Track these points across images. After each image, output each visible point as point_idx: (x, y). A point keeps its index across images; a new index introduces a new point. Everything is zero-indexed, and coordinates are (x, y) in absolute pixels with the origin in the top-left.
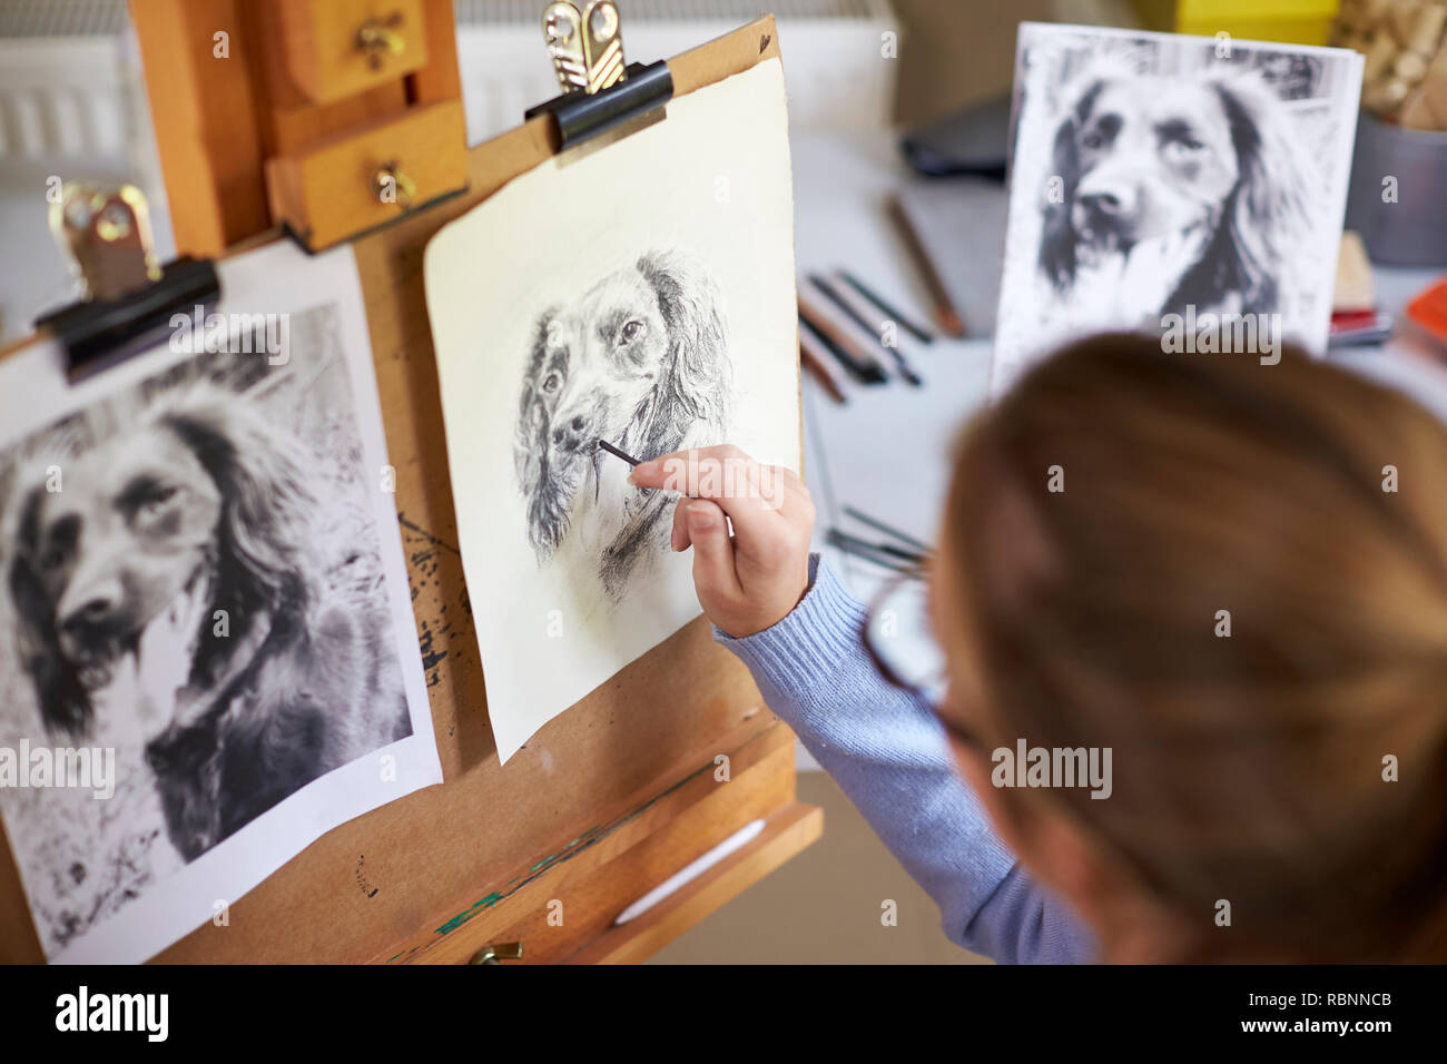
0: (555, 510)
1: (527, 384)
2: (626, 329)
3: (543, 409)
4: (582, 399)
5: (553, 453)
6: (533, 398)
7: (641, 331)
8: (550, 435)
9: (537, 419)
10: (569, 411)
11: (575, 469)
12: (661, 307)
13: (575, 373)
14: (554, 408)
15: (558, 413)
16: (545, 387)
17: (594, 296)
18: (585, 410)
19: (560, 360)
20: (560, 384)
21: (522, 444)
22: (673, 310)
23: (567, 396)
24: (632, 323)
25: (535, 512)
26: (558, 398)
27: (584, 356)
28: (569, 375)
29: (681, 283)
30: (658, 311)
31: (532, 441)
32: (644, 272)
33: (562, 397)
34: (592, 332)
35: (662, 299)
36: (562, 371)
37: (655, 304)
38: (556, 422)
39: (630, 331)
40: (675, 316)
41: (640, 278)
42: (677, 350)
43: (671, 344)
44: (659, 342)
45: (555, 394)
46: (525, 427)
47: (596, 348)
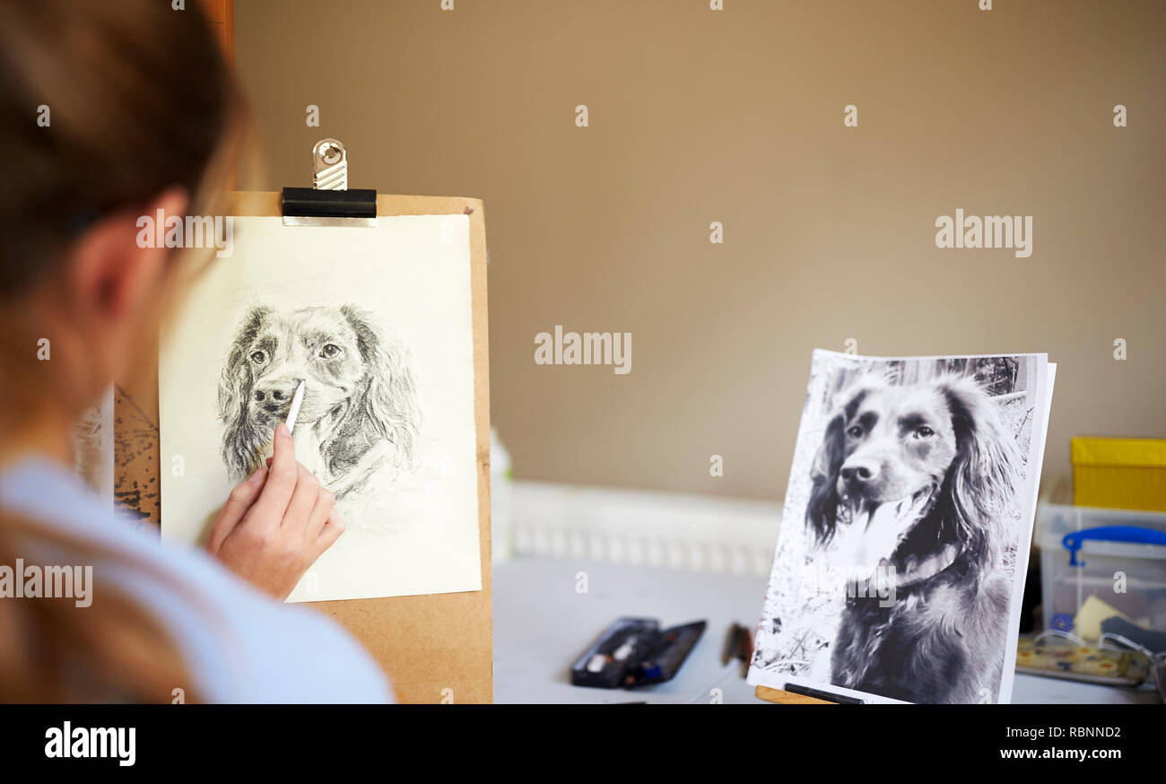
0: (249, 447)
1: (237, 347)
2: (326, 347)
3: (249, 371)
4: (284, 379)
5: (253, 405)
6: (241, 360)
7: (339, 356)
8: (253, 391)
9: (243, 373)
10: (273, 382)
12: (359, 346)
13: (280, 360)
14: (259, 375)
15: (261, 380)
16: (253, 356)
17: (304, 315)
18: (286, 389)
19: (269, 345)
20: (267, 360)
21: (227, 385)
22: (369, 353)
23: (271, 372)
24: (333, 346)
25: (231, 442)
26: (263, 370)
27: (289, 351)
28: (275, 359)
29: (378, 336)
30: (356, 347)
31: (237, 388)
32: (347, 316)
33: (267, 371)
34: (297, 338)
35: (361, 341)
36: (269, 353)
37: (354, 342)
38: (259, 385)
39: (330, 349)
40: (371, 357)
41: (343, 318)
42: (370, 381)
43: (366, 374)
44: (354, 368)
45: (262, 366)
46: (231, 375)
47: (300, 350)
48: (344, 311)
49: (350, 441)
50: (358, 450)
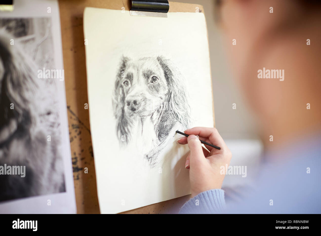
0: (126, 130)
1: (117, 79)
2: (153, 78)
3: (123, 91)
4: (137, 95)
5: (126, 108)
6: (120, 85)
7: (158, 81)
8: (125, 101)
9: (121, 92)
10: (133, 96)
11: (134, 118)
12: (165, 76)
13: (134, 84)
14: (127, 93)
15: (128, 95)
16: (124, 83)
17: (142, 61)
18: (139, 99)
19: (130, 77)
20: (130, 86)
21: (115, 99)
22: (170, 80)
23: (132, 91)
24: (155, 77)
25: (119, 127)
26: (129, 90)
27: (138, 80)
28: (133, 84)
29: (173, 72)
30: (164, 77)
31: (119, 100)
32: (159, 62)
33: (130, 90)
34: (141, 74)
35: (166, 74)
36: (130, 81)
37: (163, 75)
38: (128, 98)
39: (154, 79)
40: (170, 82)
41: (158, 63)
42: (171, 94)
43: (169, 91)
44: (165, 88)
45: (127, 88)
46: (117, 94)
47: (142, 79)
48: (159, 59)
49: (165, 124)
50: (168, 128)
